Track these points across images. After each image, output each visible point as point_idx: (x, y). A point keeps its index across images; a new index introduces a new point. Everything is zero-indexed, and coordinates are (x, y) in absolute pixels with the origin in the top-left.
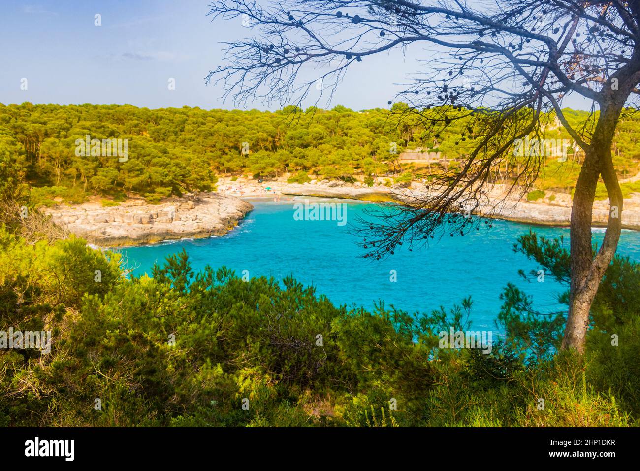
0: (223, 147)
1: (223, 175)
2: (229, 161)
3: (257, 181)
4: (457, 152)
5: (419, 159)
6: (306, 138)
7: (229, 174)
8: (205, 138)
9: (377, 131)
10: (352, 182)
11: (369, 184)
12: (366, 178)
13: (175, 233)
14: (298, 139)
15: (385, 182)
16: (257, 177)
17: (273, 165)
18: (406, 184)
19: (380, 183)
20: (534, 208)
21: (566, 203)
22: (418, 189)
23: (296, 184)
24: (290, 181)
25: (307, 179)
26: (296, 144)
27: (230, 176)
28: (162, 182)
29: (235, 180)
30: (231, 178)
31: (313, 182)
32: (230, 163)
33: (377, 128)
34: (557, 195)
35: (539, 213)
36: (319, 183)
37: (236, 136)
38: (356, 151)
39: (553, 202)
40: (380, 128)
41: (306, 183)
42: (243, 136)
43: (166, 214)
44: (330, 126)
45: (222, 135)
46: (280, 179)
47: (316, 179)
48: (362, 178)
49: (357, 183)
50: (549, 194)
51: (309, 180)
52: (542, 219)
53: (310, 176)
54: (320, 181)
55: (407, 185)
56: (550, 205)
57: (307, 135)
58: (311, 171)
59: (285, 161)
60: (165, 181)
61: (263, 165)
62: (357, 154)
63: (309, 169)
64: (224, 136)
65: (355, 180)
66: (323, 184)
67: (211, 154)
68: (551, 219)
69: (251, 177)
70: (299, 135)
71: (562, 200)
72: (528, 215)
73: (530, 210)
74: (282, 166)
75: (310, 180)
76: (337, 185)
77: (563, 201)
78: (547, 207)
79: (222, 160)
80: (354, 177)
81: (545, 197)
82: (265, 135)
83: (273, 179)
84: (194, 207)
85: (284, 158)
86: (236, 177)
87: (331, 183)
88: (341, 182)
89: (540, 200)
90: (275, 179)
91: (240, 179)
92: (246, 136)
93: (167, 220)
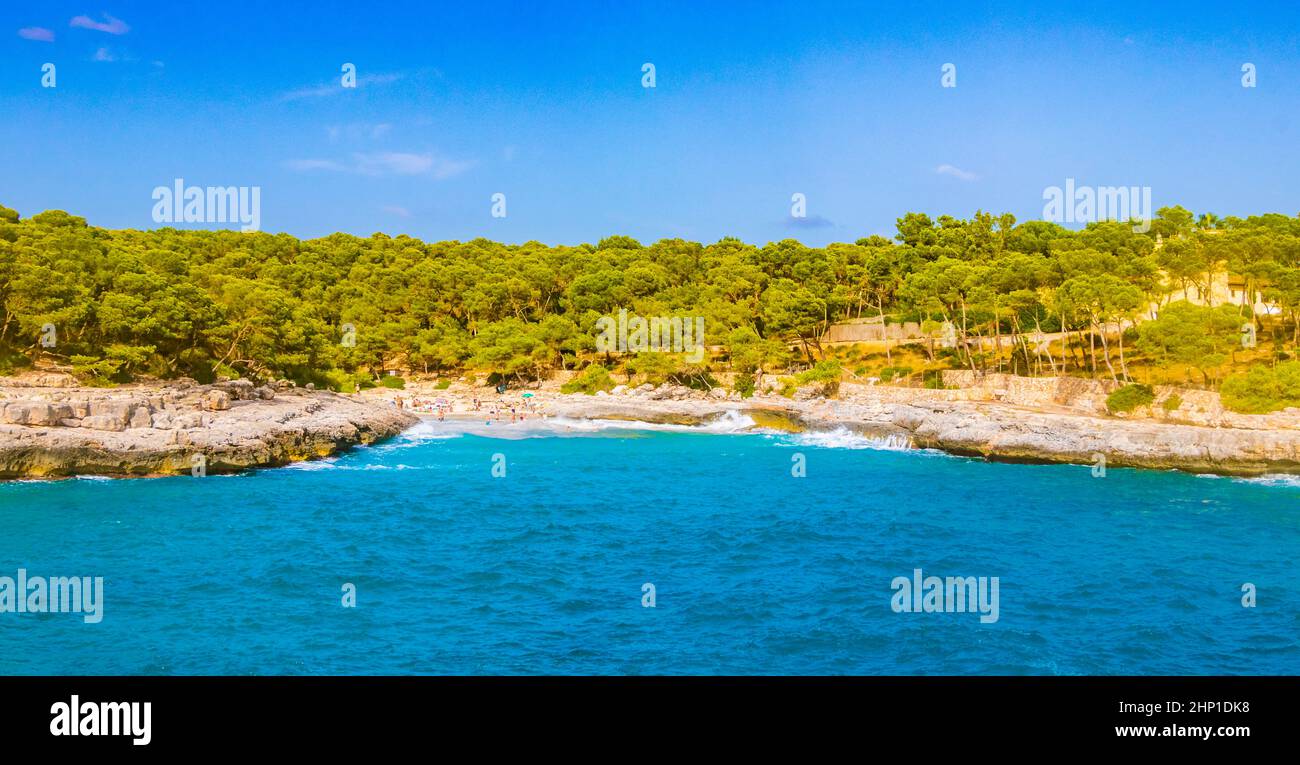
0: (426, 311)
1: (421, 375)
2: (431, 342)
3: (493, 389)
4: (942, 300)
5: (879, 339)
6: (614, 289)
7: (435, 375)
8: (389, 290)
9: (780, 272)
10: (704, 387)
11: (743, 391)
12: (737, 377)
13: (106, 450)
14: (597, 292)
15: (781, 387)
16: (496, 380)
17: (529, 350)
18: (827, 388)
19: (771, 389)
20: (1121, 428)
21: (1208, 415)
22: (853, 398)
23: (579, 396)
24: (568, 388)
25: (605, 383)
26: (591, 303)
27: (435, 379)
28: (126, 329)
29: (443, 386)
30: (435, 383)
31: (618, 389)
32: (434, 347)
33: (779, 266)
34: (1183, 397)
35: (1130, 438)
36: (632, 392)
37: (458, 286)
38: (717, 312)
39: (1174, 414)
40: (786, 266)
41: (601, 394)
42: (473, 285)
43: (111, 409)
44: (678, 267)
45: (428, 283)
46: (546, 385)
47: (626, 383)
48: (729, 378)
49: (716, 391)
50: (1163, 394)
51: (609, 385)
52: (1139, 453)
53: (613, 377)
54: (634, 388)
55: (830, 391)
56: (1167, 421)
57: (619, 282)
58: (620, 368)
59: (559, 341)
60: (135, 328)
61: (506, 349)
62: (717, 320)
63: (618, 363)
64: (431, 286)
65: (714, 383)
66: (639, 394)
67: (394, 325)
68: (1162, 454)
69: (483, 381)
70: (600, 284)
71: (1196, 408)
72: (1103, 443)
73: (1109, 432)
74: (552, 355)
75: (613, 385)
76: (671, 397)
77: (1201, 410)
78: (1152, 426)
79: (417, 340)
80: (713, 376)
81: (1156, 401)
82: (524, 284)
83: (531, 385)
84: (225, 405)
85: (557, 334)
86: (448, 379)
87: (659, 391)
88: (683, 389)
89: (1141, 411)
90: (536, 384)
91: (457, 385)
92: (479, 285)
93: (108, 423)
